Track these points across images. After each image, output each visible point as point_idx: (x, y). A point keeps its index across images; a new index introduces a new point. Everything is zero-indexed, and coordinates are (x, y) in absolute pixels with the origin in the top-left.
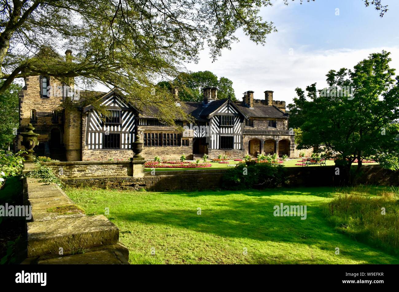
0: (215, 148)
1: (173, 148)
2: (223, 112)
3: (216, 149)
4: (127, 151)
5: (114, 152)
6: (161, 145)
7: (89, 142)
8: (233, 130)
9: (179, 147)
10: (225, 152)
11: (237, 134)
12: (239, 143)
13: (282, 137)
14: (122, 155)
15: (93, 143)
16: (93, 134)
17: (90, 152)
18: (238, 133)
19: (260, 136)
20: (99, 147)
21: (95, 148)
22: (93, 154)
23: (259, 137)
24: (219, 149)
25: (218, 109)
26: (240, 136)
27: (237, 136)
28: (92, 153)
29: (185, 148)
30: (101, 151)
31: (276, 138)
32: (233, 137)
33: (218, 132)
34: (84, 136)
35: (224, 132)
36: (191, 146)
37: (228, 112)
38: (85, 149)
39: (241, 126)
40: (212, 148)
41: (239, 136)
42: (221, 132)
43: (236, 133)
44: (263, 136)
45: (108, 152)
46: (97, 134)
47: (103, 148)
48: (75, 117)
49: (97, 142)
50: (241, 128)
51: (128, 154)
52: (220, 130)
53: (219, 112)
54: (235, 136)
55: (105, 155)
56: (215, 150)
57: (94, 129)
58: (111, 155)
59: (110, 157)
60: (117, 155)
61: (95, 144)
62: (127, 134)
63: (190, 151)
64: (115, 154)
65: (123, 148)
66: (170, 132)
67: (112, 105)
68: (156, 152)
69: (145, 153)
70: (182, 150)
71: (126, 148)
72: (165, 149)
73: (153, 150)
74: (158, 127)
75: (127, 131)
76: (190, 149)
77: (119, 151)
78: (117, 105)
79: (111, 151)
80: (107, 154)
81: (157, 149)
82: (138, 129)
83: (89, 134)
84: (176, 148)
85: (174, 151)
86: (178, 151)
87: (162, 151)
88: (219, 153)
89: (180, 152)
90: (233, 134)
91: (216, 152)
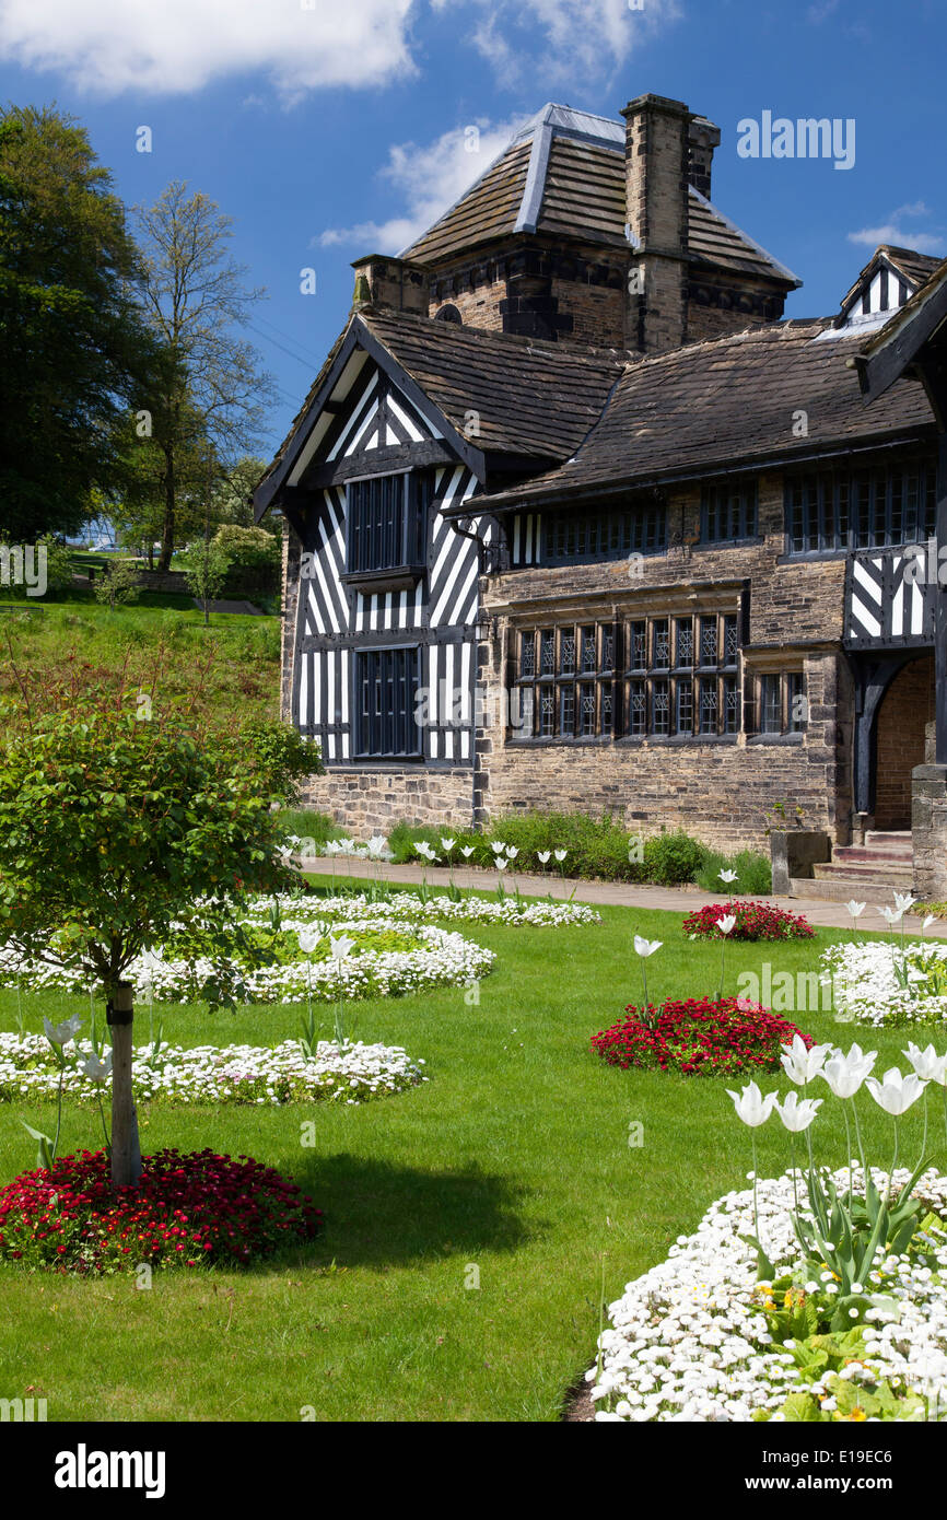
1: (685, 754)
4: (438, 779)
5: (383, 781)
7: (304, 719)
15: (317, 718)
16: (317, 658)
20: (339, 746)
21: (326, 756)
29: (771, 762)
30: (336, 779)
34: (289, 675)
45: (364, 784)
46: (331, 658)
47: (352, 758)
49: (331, 717)
51: (442, 804)
55: (349, 807)
58: (371, 808)
60: (394, 806)
61: (324, 730)
62: (450, 649)
63: (816, 792)
64: (388, 797)
65: (434, 753)
66: (659, 600)
67: (373, 444)
68: (571, 794)
69: (517, 804)
70: (742, 784)
71: (449, 754)
72: (629, 768)
73: (558, 771)
74: (587, 572)
75: (453, 621)
76: (813, 776)
77: (407, 778)
78: (392, 439)
79: (374, 776)
80: (358, 796)
81: (577, 765)
82: (480, 603)
83: (305, 657)
84: (699, 761)
85: (684, 790)
86: (717, 794)
87: (610, 782)
89: (731, 798)
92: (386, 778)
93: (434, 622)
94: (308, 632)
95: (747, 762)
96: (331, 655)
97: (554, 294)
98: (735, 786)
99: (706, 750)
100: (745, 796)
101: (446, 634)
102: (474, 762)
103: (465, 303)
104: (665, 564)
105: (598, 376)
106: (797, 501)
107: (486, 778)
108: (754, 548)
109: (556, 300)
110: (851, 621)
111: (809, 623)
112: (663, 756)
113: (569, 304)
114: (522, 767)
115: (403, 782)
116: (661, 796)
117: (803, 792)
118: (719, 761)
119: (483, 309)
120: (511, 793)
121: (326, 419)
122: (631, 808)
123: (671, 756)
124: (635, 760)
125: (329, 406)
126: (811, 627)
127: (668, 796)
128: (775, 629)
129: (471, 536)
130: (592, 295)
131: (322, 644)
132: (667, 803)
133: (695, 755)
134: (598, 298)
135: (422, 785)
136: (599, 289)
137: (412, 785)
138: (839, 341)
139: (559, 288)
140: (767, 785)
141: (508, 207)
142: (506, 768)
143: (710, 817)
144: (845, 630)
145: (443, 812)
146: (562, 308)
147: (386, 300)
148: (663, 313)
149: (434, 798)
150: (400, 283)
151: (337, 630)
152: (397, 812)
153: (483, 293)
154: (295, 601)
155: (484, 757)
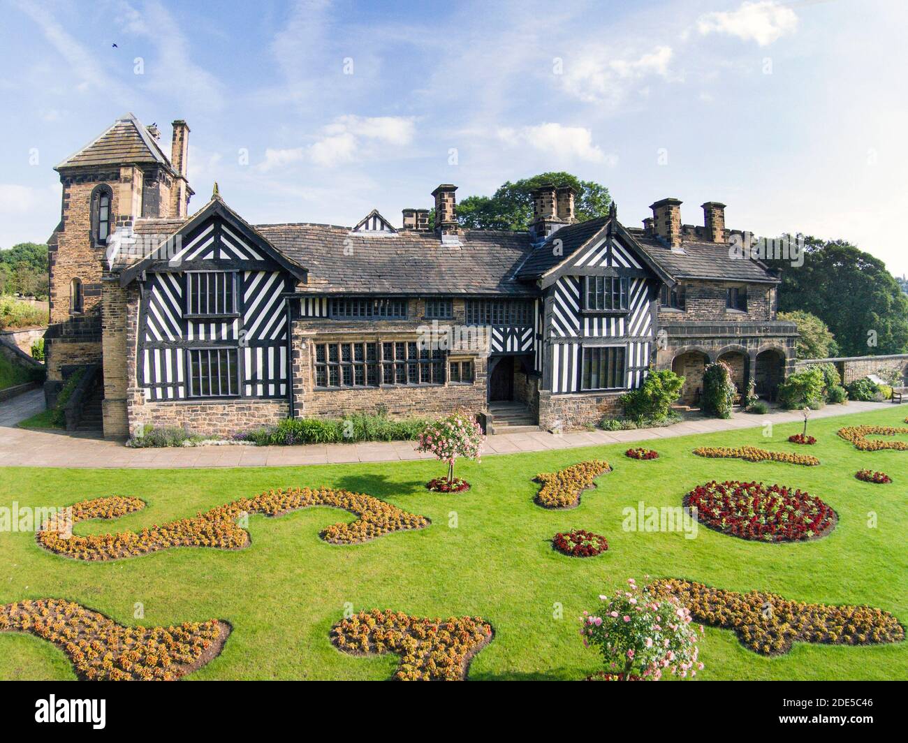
0: (565, 389)
1: (418, 390)
2: (592, 263)
3: (569, 392)
4: (260, 405)
5: (219, 408)
6: (374, 381)
7: (147, 380)
8: (626, 327)
9: (440, 390)
10: (599, 401)
11: (639, 339)
12: (641, 368)
13: (766, 345)
14: (244, 418)
15: (158, 380)
16: (157, 352)
17: (149, 411)
18: (642, 334)
19: (706, 342)
20: (176, 392)
21: (165, 398)
22: (157, 417)
23: (704, 345)
24: (579, 391)
25: (575, 254)
26: (646, 345)
27: (639, 345)
28: (155, 414)
29: (461, 392)
30: (179, 408)
31: (751, 347)
32: (624, 348)
33: (573, 334)
34: (133, 359)
35: (596, 334)
36: (481, 382)
37: (609, 263)
38: (135, 402)
39: (649, 311)
40: (555, 389)
41: (643, 344)
42: (587, 334)
43: (634, 334)
44: (716, 343)
45: (203, 409)
46: (168, 352)
47: (187, 398)
48: (114, 300)
49: (169, 379)
50: (649, 319)
51: (263, 416)
52: (582, 326)
53: (579, 263)
54: (632, 345)
55: (193, 420)
56: (562, 396)
57: (159, 338)
58: (210, 420)
59: (209, 424)
60: (227, 418)
61: (164, 385)
62: (260, 349)
63: (479, 400)
64: (222, 415)
65: (248, 394)
66: (405, 336)
67: (211, 256)
68: (357, 407)
69: (320, 414)
71: (260, 394)
72: (390, 397)
73: (348, 400)
74: (362, 323)
77: (236, 406)
78: (223, 256)
79: (212, 406)
80: (200, 415)
81: (359, 396)
82: (292, 332)
83: (147, 352)
84: (426, 393)
85: (420, 401)
86: (435, 403)
87: (379, 402)
88: (578, 406)
89: (442, 404)
90: (624, 340)
91: (566, 402)
92: (220, 407)
93: (248, 338)
94: (148, 339)
95: (450, 390)
98: (444, 399)
100: (449, 402)
101: (256, 343)
102: (293, 398)
104: (407, 323)
106: (470, 307)
107: (302, 404)
108: (451, 321)
110: (491, 346)
114: (325, 399)
116: (407, 406)
120: (318, 410)
122: (390, 411)
123: (412, 391)
124: (393, 394)
131: (161, 346)
133: (425, 389)
135: (249, 408)
137: (241, 408)
140: (458, 399)
142: (315, 400)
143: (432, 411)
144: (490, 349)
145: (264, 419)
149: (258, 413)
151: (172, 339)
152: (231, 421)
154: (135, 324)
155: (297, 396)
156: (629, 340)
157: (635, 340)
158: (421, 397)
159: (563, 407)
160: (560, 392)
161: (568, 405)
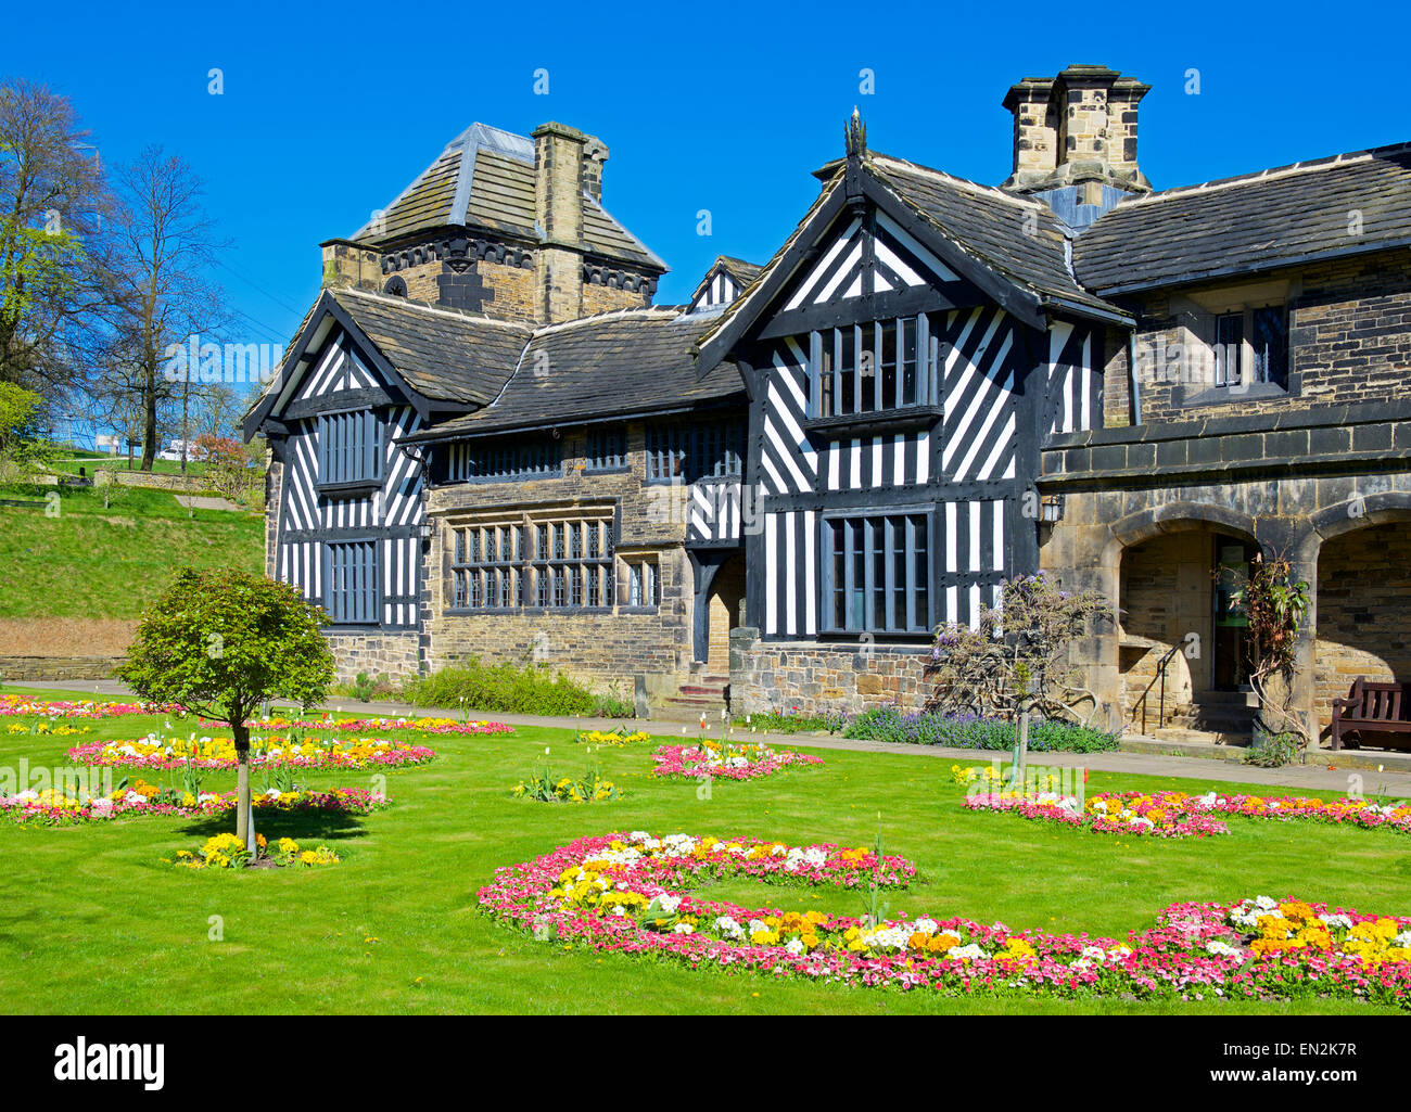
0: (791, 629)
1: (574, 620)
4: (392, 639)
5: (348, 642)
8: (937, 455)
11: (972, 489)
12: (987, 579)
16: (296, 547)
18: (984, 475)
19: (1244, 488)
23: (1238, 500)
24: (823, 637)
26: (999, 507)
27: (975, 508)
29: (636, 626)
32: (930, 517)
33: (804, 486)
35: (855, 482)
37: (868, 283)
40: (772, 628)
41: (987, 503)
42: (833, 484)
43: (959, 477)
44: (1292, 487)
49: (307, 590)
50: (1010, 427)
51: (394, 658)
52: (824, 464)
54: (951, 509)
56: (786, 645)
60: (357, 659)
62: (401, 542)
63: (667, 647)
64: (353, 653)
65: (388, 620)
66: (557, 509)
67: (340, 387)
68: (493, 649)
69: (451, 657)
70: (616, 642)
71: (400, 621)
72: (535, 631)
73: (483, 633)
74: (503, 488)
75: (403, 522)
76: (665, 636)
77: (367, 639)
78: (355, 384)
81: (497, 628)
82: (423, 509)
83: (286, 547)
84: (585, 626)
85: (575, 646)
86: (597, 649)
87: (521, 641)
88: (810, 671)
89: (608, 651)
90: (927, 495)
91: (784, 661)
92: (351, 639)
93: (388, 523)
94: (288, 528)
95: (619, 628)
96: (307, 546)
97: (479, 272)
98: (611, 643)
99: (590, 617)
100: (618, 650)
101: (397, 531)
102: (418, 627)
103: (409, 276)
104: (561, 484)
105: (513, 339)
107: (429, 638)
108: (624, 475)
109: (481, 277)
110: (692, 528)
111: (662, 529)
112: (560, 622)
113: (491, 280)
114: (456, 631)
115: (365, 642)
116: (558, 651)
117: (658, 647)
118: (600, 625)
119: (423, 281)
120: (448, 649)
121: (301, 366)
123: (565, 622)
124: (539, 625)
125: (304, 356)
126: (663, 532)
127: (563, 650)
128: (639, 533)
129: (416, 459)
130: (510, 274)
131: (298, 538)
132: (562, 655)
133: (582, 621)
134: (514, 277)
135: (379, 644)
136: (514, 270)
137: (371, 644)
138: (691, 323)
139: (483, 267)
140: (633, 642)
141: (443, 203)
142: (444, 631)
143: (594, 666)
144: (688, 535)
145: (396, 664)
146: (486, 284)
147: (348, 274)
148: (563, 290)
149: (388, 653)
150: (359, 261)
151: (311, 526)
152: (360, 664)
153: (424, 269)
154: (277, 504)
155: (426, 622)
156: (943, 493)
157: (960, 493)
158: (577, 633)
159: (777, 670)
160: (781, 634)
161: (788, 668)
